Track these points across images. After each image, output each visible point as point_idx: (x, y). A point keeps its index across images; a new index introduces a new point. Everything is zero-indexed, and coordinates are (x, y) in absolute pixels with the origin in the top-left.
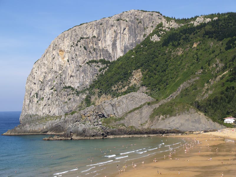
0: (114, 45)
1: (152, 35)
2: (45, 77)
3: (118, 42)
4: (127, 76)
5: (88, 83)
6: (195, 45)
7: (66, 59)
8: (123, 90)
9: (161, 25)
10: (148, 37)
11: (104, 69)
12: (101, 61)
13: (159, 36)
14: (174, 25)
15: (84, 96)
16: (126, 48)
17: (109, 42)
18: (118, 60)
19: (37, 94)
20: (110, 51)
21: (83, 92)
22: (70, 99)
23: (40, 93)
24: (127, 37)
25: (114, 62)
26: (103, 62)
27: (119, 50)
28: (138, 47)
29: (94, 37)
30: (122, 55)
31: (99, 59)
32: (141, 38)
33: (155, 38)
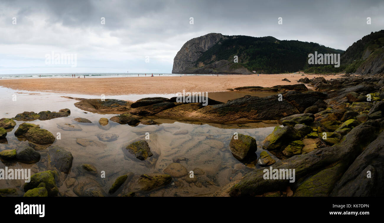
0: (205, 46)
1: (218, 42)
2: (181, 57)
3: (206, 45)
4: (210, 57)
5: (196, 60)
6: (234, 47)
7: (188, 51)
8: (209, 62)
9: (222, 38)
10: (217, 43)
11: (201, 55)
12: (200, 52)
13: (221, 42)
14: (226, 38)
15: (195, 64)
16: (209, 47)
17: (203, 45)
18: (206, 51)
19: (178, 63)
20: (203, 48)
21: (194, 63)
22: (190, 65)
23: (180, 63)
24: (209, 43)
25: (204, 52)
26: (201, 52)
27: (206, 48)
28: (213, 47)
29: (198, 43)
30: (207, 50)
31: (199, 51)
32: (214, 43)
33: (220, 43)
